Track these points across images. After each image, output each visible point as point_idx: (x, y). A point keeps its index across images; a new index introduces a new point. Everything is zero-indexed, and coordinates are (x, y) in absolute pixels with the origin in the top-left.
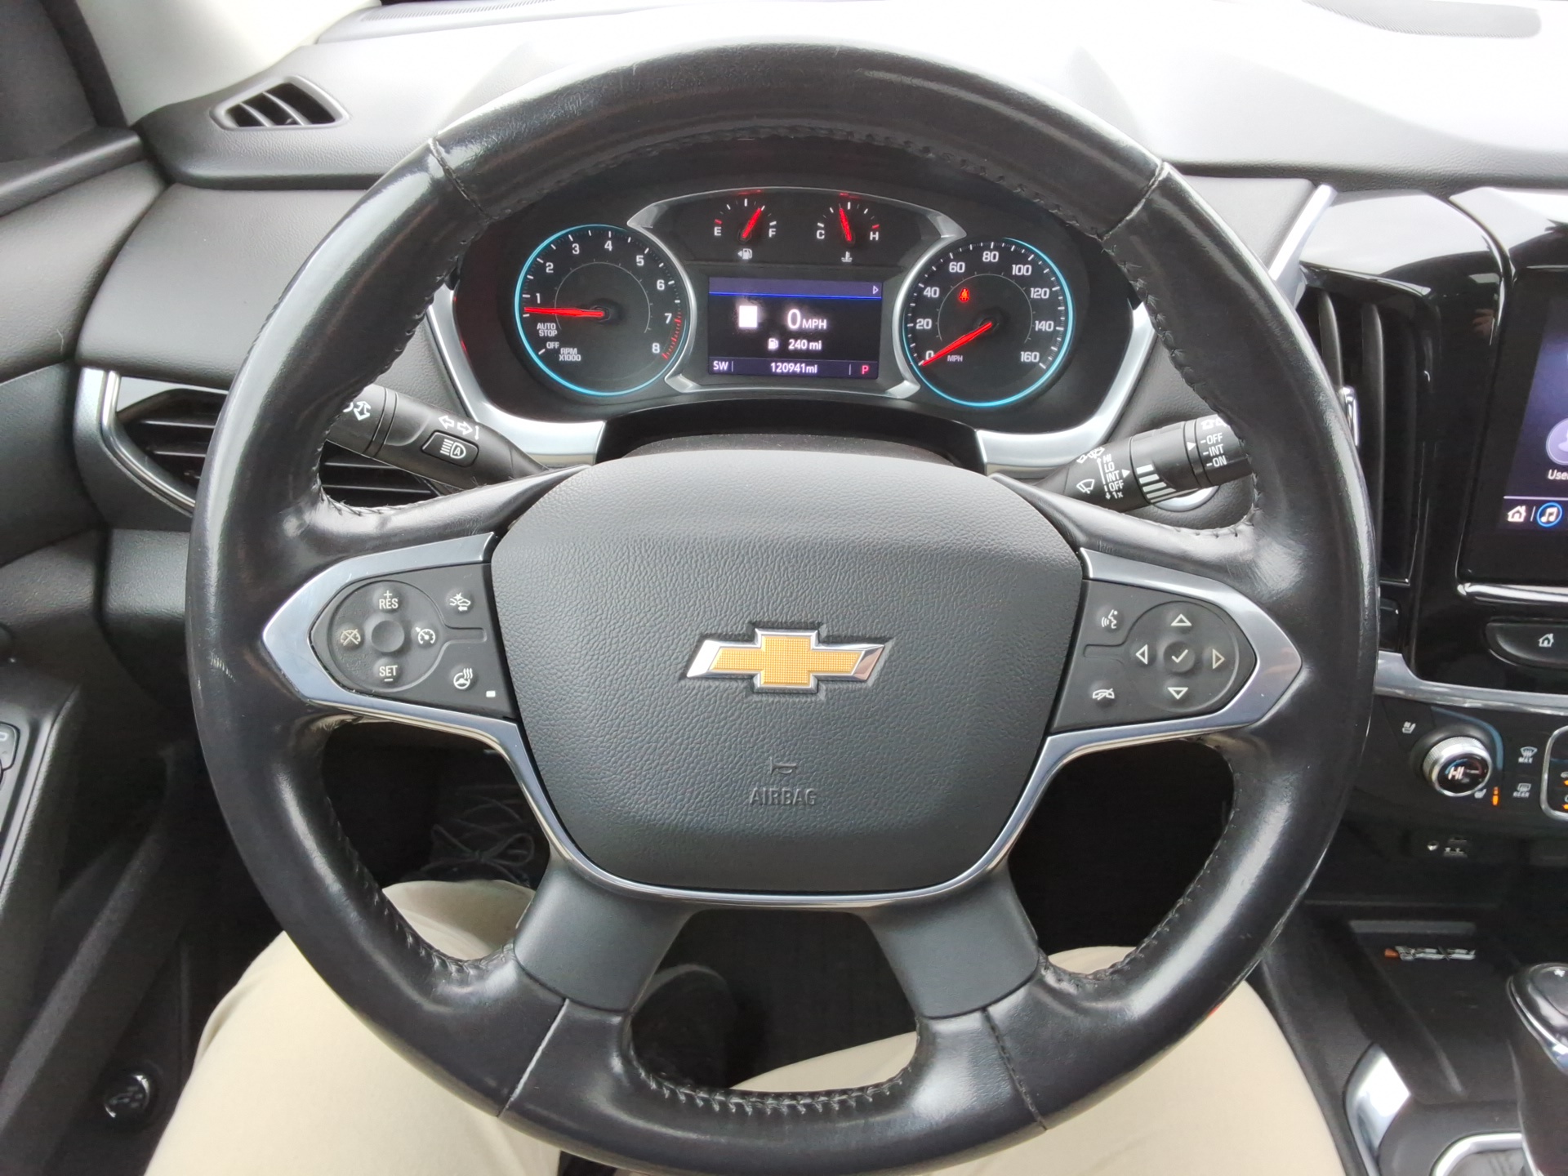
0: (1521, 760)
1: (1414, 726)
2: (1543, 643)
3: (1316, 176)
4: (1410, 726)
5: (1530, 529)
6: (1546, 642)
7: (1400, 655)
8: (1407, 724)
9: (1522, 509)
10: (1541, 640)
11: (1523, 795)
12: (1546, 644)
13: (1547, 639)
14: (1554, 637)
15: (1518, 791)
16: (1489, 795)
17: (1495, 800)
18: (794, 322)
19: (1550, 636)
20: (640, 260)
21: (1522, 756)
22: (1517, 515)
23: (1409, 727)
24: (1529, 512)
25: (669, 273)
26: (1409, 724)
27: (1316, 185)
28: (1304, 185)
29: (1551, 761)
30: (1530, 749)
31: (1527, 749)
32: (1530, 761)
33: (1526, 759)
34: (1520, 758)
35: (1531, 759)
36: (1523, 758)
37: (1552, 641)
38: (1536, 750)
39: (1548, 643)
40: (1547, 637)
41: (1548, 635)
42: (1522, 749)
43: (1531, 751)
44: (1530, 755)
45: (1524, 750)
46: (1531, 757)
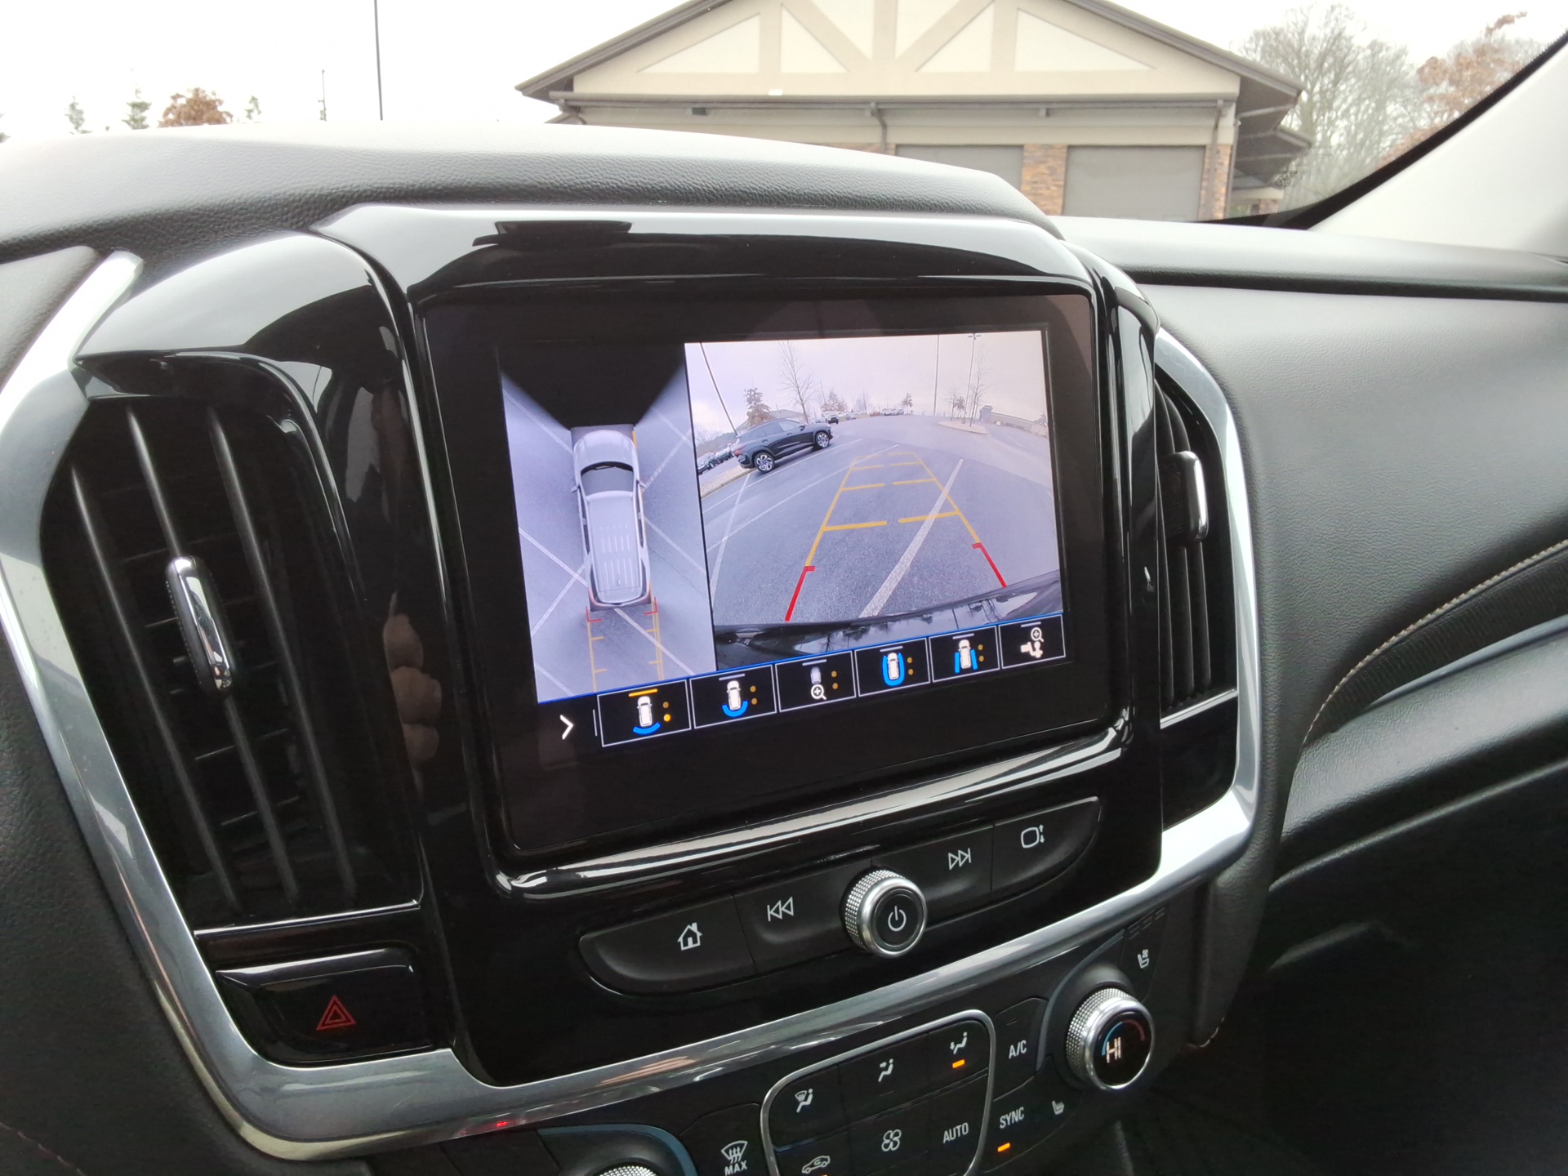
0: (728, 1171)
2: (686, 944)
6: (690, 940)
7: (450, 1050)
10: (681, 939)
12: (691, 945)
13: (691, 934)
14: (699, 930)
19: (694, 927)
21: (728, 1163)
27: (103, 253)
28: (77, 254)
29: (776, 1152)
30: (736, 1146)
31: (732, 1148)
32: (744, 1166)
33: (737, 1165)
34: (726, 1168)
35: (744, 1164)
36: (731, 1167)
37: (699, 934)
38: (746, 1143)
39: (695, 941)
40: (689, 930)
41: (689, 927)
42: (723, 1151)
43: (738, 1149)
44: (740, 1155)
45: (727, 1151)
46: (743, 1160)
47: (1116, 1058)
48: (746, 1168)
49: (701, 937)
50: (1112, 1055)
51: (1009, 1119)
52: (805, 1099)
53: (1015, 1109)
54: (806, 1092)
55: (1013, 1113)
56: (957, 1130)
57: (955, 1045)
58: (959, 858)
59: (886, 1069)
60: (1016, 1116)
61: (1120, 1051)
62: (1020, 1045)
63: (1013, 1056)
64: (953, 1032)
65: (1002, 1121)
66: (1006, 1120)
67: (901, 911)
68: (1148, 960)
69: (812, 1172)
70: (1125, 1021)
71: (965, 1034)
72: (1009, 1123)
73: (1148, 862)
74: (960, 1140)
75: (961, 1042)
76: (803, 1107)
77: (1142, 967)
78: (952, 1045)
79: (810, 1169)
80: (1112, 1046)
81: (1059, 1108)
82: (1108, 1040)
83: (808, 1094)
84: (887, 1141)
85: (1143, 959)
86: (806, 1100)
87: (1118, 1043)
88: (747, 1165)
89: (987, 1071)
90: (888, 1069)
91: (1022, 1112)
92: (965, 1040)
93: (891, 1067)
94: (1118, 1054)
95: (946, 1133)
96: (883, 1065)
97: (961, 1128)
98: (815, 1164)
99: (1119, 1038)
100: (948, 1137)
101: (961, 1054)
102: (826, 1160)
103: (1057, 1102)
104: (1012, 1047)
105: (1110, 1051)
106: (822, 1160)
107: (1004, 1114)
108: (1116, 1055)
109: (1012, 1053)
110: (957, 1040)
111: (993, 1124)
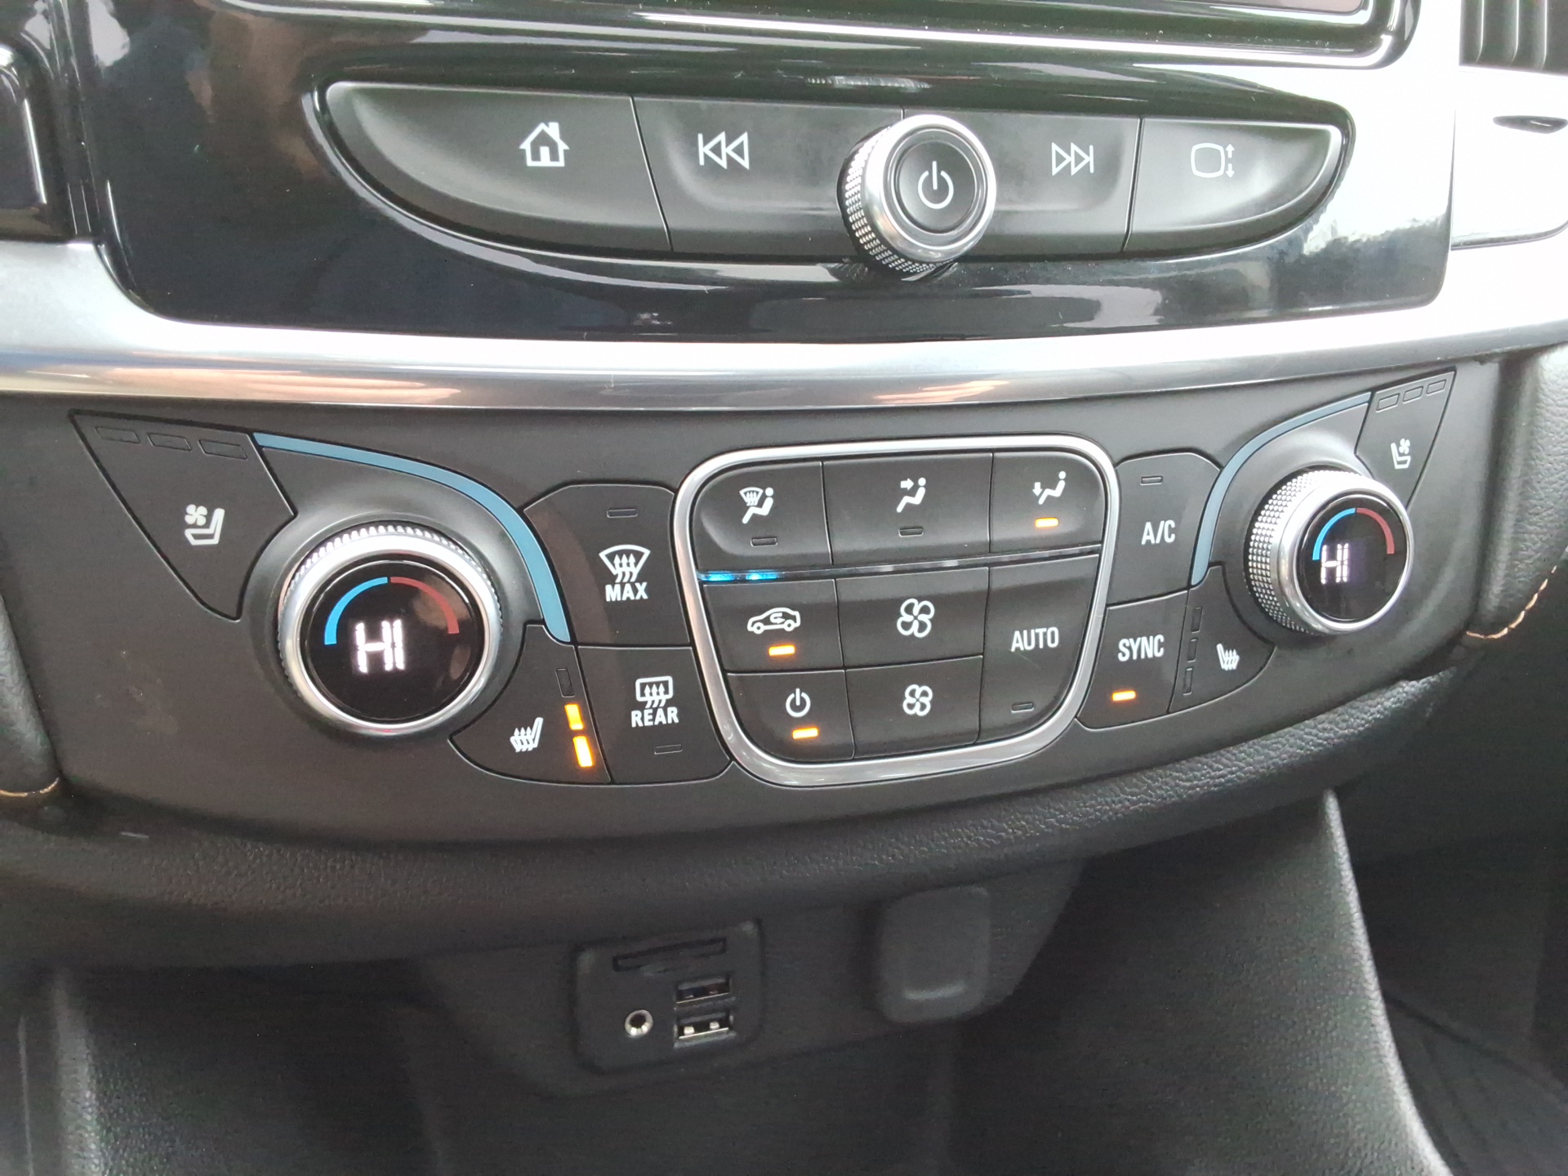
0: (613, 594)
1: (219, 514)
2: (536, 156)
4: (209, 518)
6: (545, 151)
8: (195, 514)
10: (526, 145)
11: (660, 718)
12: (545, 160)
13: (544, 139)
14: (563, 137)
15: (641, 706)
16: (557, 737)
17: (584, 754)
19: (553, 130)
26: (203, 510)
29: (701, 583)
30: (628, 553)
31: (620, 553)
32: (642, 593)
33: (628, 587)
34: (608, 588)
35: (641, 587)
36: (618, 587)
37: (562, 147)
38: (647, 552)
39: (554, 156)
40: (543, 135)
41: (542, 127)
42: (603, 555)
43: (632, 559)
44: (636, 571)
45: (611, 557)
46: (640, 579)
47: (1338, 580)
48: (645, 597)
49: (565, 151)
50: (1332, 572)
51: (1135, 648)
52: (758, 503)
53: (1149, 633)
54: (761, 491)
55: (1144, 639)
56: (1037, 635)
57: (1043, 487)
58: (1071, 159)
59: (912, 492)
60: (1150, 647)
61: (1346, 568)
62: (1165, 525)
63: (1148, 542)
64: (1046, 466)
65: (1121, 647)
66: (1130, 648)
67: (943, 174)
68: (1408, 458)
69: (766, 632)
70: (1361, 510)
71: (1062, 475)
72: (1135, 657)
74: (1042, 654)
75: (1053, 487)
76: (755, 517)
77: (1397, 467)
78: (1037, 486)
79: (764, 628)
80: (1332, 556)
81: (1229, 660)
82: (1326, 541)
83: (764, 497)
84: (906, 618)
86: (760, 504)
87: (1343, 551)
88: (647, 590)
89: (1099, 551)
91: (1160, 645)
92: (1061, 485)
93: (921, 492)
94: (1343, 574)
95: (1017, 634)
96: (907, 484)
97: (1045, 634)
98: (772, 619)
99: (1347, 546)
100: (1020, 641)
101: (1054, 507)
102: (794, 618)
103: (1227, 648)
104: (1148, 526)
105: (1326, 564)
106: (786, 616)
107: (1128, 638)
108: (1338, 574)
109: (1148, 536)
110: (1051, 483)
111: (1106, 649)
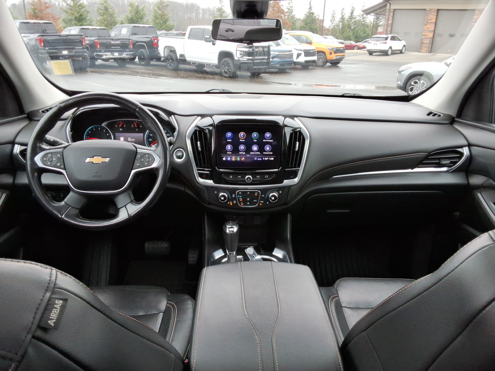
0: (233, 196)
3: (198, 115)
5: (226, 160)
7: (212, 180)
8: (215, 192)
9: (225, 158)
12: (231, 177)
15: (234, 202)
16: (230, 203)
17: (231, 204)
18: (129, 140)
19: (231, 176)
20: (104, 131)
22: (224, 159)
23: (216, 192)
24: (226, 158)
25: (109, 133)
27: (198, 116)
28: (196, 116)
50: (273, 199)
52: (240, 193)
58: (258, 177)
64: (256, 192)
69: (240, 199)
73: (282, 182)
74: (255, 202)
81: (268, 203)
85: (280, 192)
89: (259, 197)
90: (248, 193)
91: (263, 202)
100: (254, 201)
101: (256, 194)
102: (242, 199)
103: (268, 202)
109: (262, 196)
110: (256, 193)
111: (260, 202)
